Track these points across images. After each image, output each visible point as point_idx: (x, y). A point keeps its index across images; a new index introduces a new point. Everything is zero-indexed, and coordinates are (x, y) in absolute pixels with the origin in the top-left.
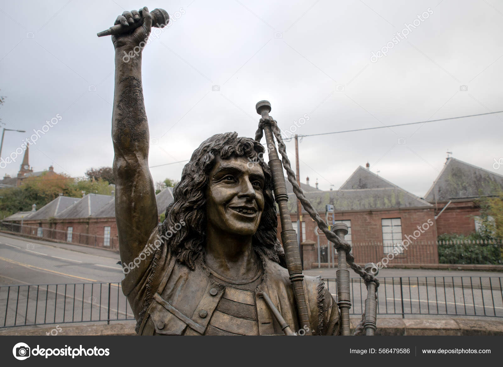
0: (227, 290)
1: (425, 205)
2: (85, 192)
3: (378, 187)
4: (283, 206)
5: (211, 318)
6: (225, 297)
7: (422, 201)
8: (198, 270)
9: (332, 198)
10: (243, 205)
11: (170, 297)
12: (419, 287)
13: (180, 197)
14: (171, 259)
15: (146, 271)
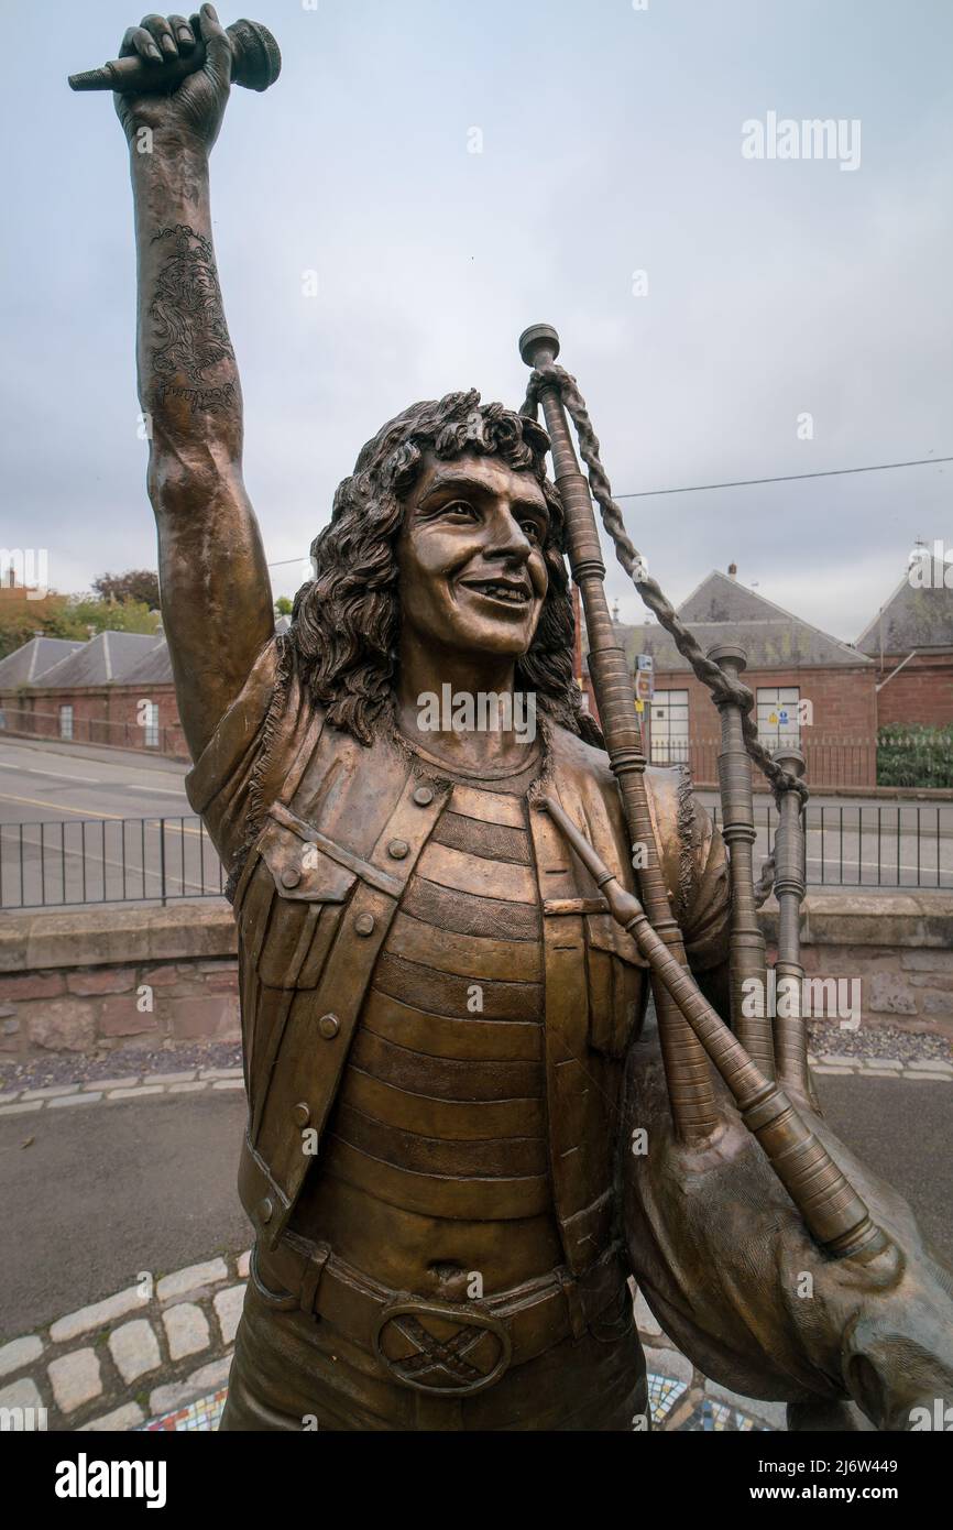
0: (455, 793)
1: (857, 661)
2: (94, 627)
3: (752, 618)
4: (593, 589)
5: (419, 858)
6: (451, 809)
7: (850, 651)
8: (380, 746)
9: (649, 641)
10: (498, 575)
11: (313, 812)
12: (844, 834)
13: (329, 562)
14: (310, 720)
15: (249, 747)
